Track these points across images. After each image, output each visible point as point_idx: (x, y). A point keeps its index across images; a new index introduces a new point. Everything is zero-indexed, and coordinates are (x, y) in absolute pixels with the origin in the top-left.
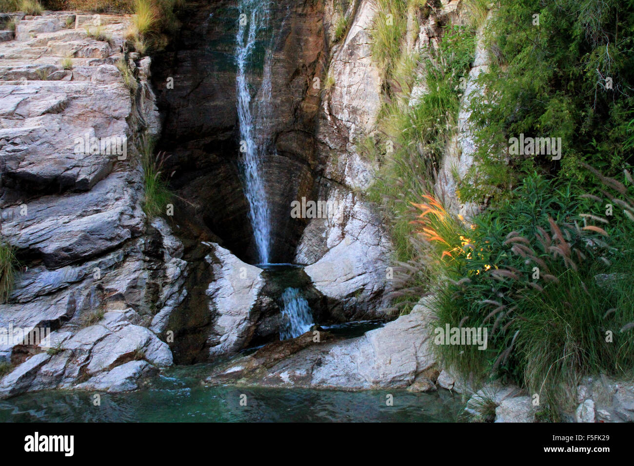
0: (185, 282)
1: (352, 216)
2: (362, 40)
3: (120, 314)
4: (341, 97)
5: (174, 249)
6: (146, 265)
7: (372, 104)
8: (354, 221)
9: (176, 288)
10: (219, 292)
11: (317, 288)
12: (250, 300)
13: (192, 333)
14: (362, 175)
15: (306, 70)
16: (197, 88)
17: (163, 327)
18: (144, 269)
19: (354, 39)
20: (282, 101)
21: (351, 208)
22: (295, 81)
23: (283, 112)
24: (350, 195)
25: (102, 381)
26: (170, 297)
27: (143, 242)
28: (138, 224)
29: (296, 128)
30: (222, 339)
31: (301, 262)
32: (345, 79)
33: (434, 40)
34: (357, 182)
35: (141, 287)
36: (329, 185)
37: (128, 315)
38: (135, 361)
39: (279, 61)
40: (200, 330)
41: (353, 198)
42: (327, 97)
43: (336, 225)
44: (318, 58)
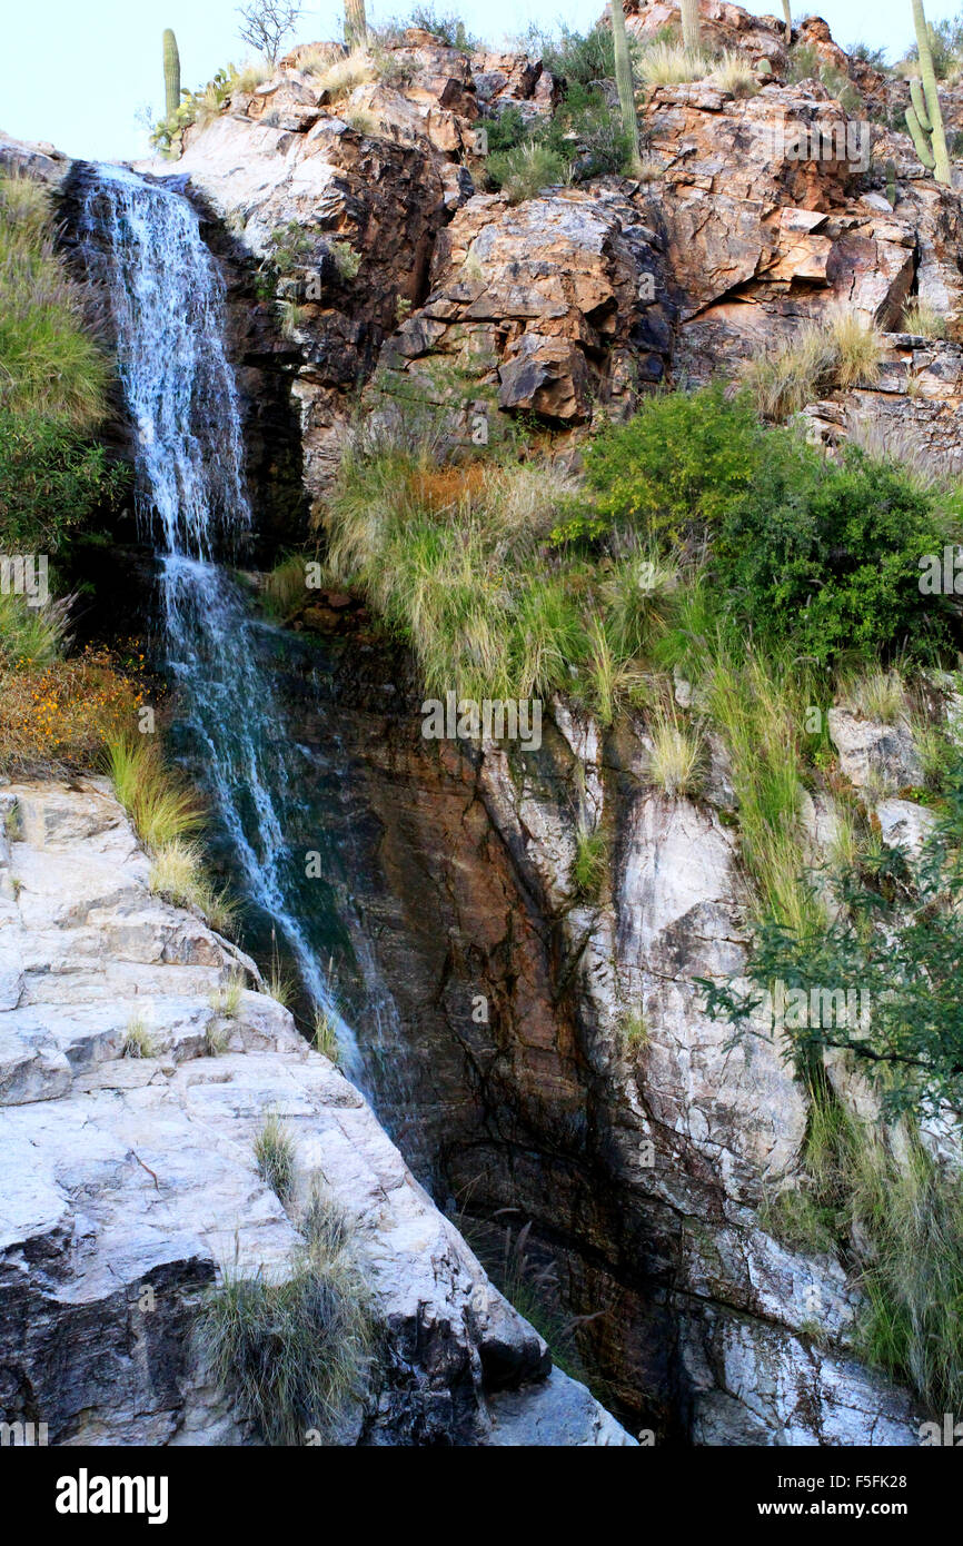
1: (827, 1399)
2: (714, 929)
4: (677, 1073)
8: (839, 1412)
14: (806, 1292)
19: (685, 921)
21: (815, 1379)
23: (446, 1084)
24: (793, 1342)
29: (497, 1136)
32: (677, 1026)
36: (709, 1313)
39: (388, 923)
41: (807, 1350)
42: (627, 1068)
43: (792, 1421)
44: (510, 930)
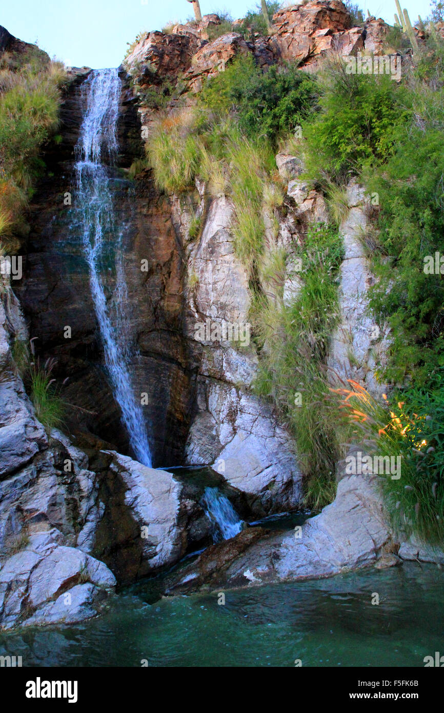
0: (99, 495)
1: (240, 411)
2: (223, 238)
3: (46, 536)
4: (207, 294)
5: (80, 460)
6: (60, 479)
7: (243, 299)
8: (243, 416)
9: (92, 502)
10: (139, 500)
11: (232, 485)
12: (173, 506)
13: (125, 548)
14: (242, 369)
15: (161, 269)
16: (52, 291)
17: (91, 545)
18: (59, 484)
19: (214, 238)
20: (139, 301)
21: (237, 403)
22: (151, 280)
23: (142, 312)
24: (234, 390)
25: (52, 612)
26: (89, 512)
27: (52, 455)
28: (43, 436)
29: (158, 327)
30: (158, 549)
31: (196, 463)
32: (209, 277)
33: (295, 236)
34: (238, 376)
35: (60, 504)
36: (207, 382)
37: (54, 535)
38: (79, 585)
39: (131, 261)
40: (133, 543)
41: (237, 392)
42: (192, 294)
43: (224, 421)
44: (172, 257)
